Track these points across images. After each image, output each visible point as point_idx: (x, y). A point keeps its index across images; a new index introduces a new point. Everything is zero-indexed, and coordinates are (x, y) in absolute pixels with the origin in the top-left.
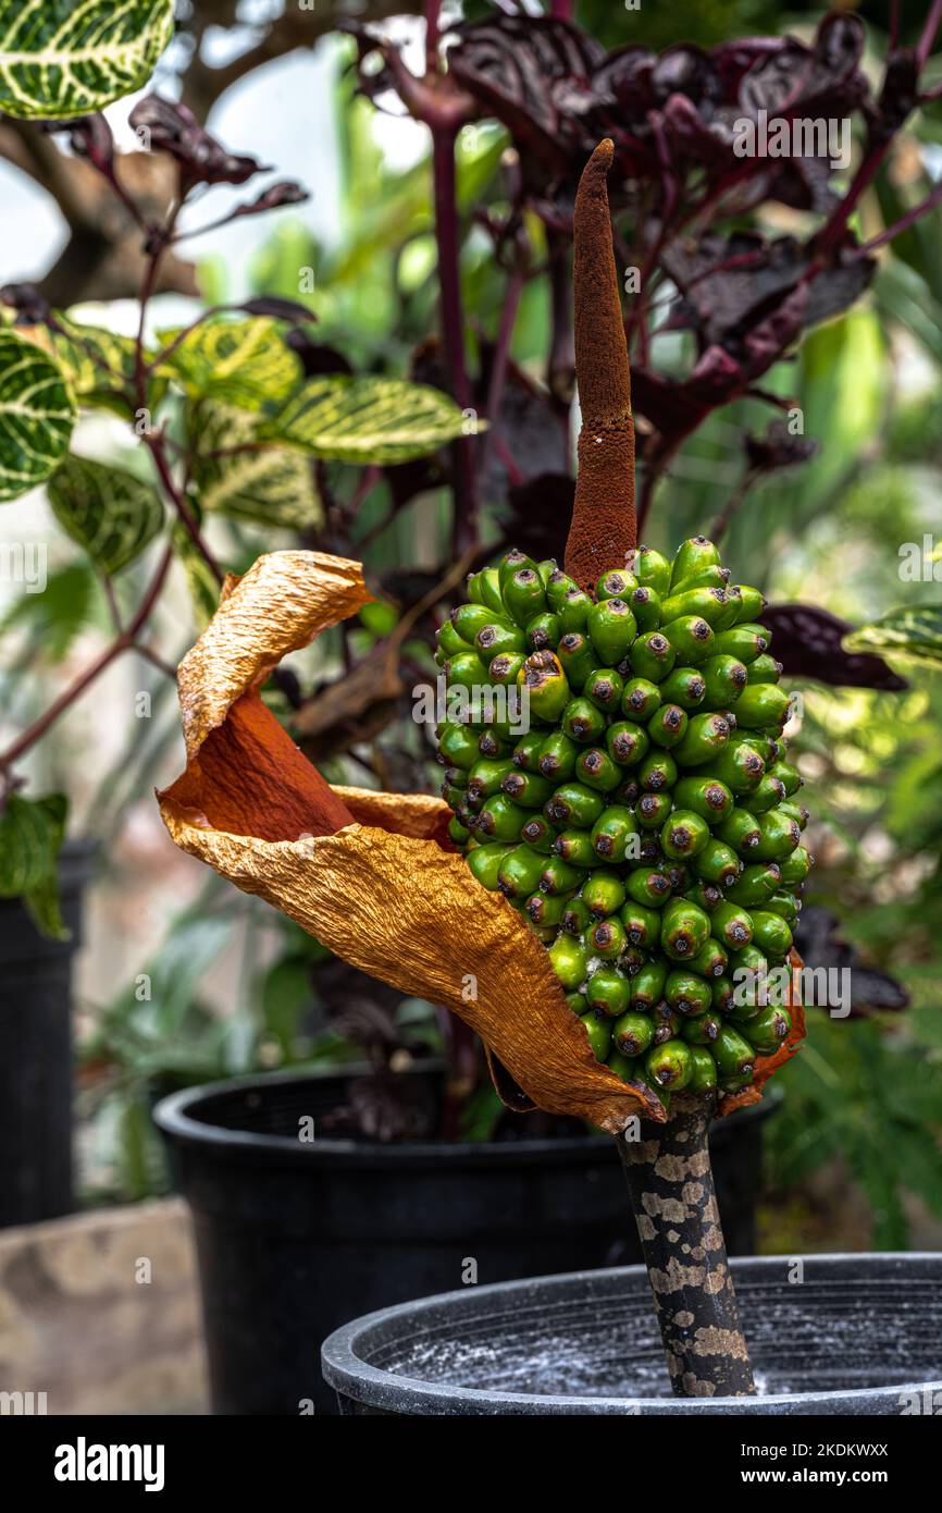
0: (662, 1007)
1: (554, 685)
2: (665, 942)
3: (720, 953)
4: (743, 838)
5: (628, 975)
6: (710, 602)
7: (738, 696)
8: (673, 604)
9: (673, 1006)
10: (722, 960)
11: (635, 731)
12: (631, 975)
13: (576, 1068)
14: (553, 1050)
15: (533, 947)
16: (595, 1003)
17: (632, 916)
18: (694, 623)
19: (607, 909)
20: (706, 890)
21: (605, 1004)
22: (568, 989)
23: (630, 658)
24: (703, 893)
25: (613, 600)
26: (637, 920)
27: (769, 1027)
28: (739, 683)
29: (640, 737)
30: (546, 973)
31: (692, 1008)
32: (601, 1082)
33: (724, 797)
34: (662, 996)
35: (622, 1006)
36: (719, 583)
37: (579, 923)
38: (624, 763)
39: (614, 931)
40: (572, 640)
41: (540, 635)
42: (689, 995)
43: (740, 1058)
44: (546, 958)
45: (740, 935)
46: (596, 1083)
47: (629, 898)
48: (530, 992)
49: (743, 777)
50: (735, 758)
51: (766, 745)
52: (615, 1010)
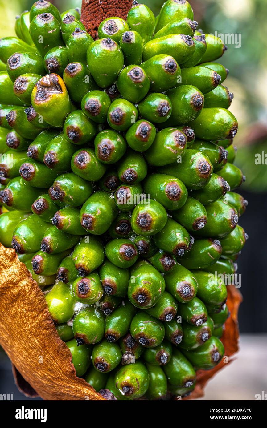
0: (128, 340)
1: (57, 100)
2: (130, 296)
3: (172, 304)
4: (193, 222)
5: (103, 316)
6: (179, 45)
7: (197, 116)
8: (154, 45)
9: (135, 340)
10: (172, 310)
11: (115, 138)
12: (105, 316)
13: (62, 380)
14: (46, 365)
15: (34, 292)
16: (77, 335)
17: (108, 274)
18: (165, 60)
19: (88, 268)
20: (163, 258)
21: (84, 336)
22: (57, 323)
23: (117, 83)
24: (160, 260)
25: (106, 39)
26: (110, 277)
27: (207, 355)
28: (197, 107)
29: (119, 143)
30: (42, 311)
31: (148, 343)
32: (79, 391)
33: (180, 192)
34: (128, 332)
35: (97, 338)
36: (189, 31)
37: (69, 275)
38: (106, 162)
39: (92, 284)
40: (73, 67)
41: (53, 62)
42: (147, 334)
43: (183, 377)
44: (43, 301)
45: (186, 293)
46: (76, 392)
47: (106, 260)
48: (31, 324)
49: (196, 177)
50: (191, 163)
51: (217, 153)
52: (92, 341)
